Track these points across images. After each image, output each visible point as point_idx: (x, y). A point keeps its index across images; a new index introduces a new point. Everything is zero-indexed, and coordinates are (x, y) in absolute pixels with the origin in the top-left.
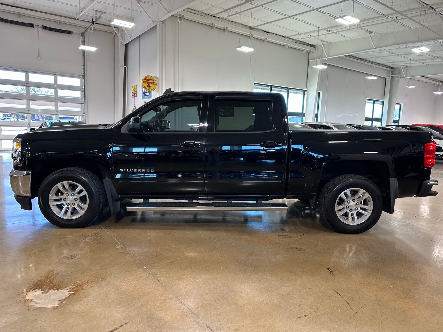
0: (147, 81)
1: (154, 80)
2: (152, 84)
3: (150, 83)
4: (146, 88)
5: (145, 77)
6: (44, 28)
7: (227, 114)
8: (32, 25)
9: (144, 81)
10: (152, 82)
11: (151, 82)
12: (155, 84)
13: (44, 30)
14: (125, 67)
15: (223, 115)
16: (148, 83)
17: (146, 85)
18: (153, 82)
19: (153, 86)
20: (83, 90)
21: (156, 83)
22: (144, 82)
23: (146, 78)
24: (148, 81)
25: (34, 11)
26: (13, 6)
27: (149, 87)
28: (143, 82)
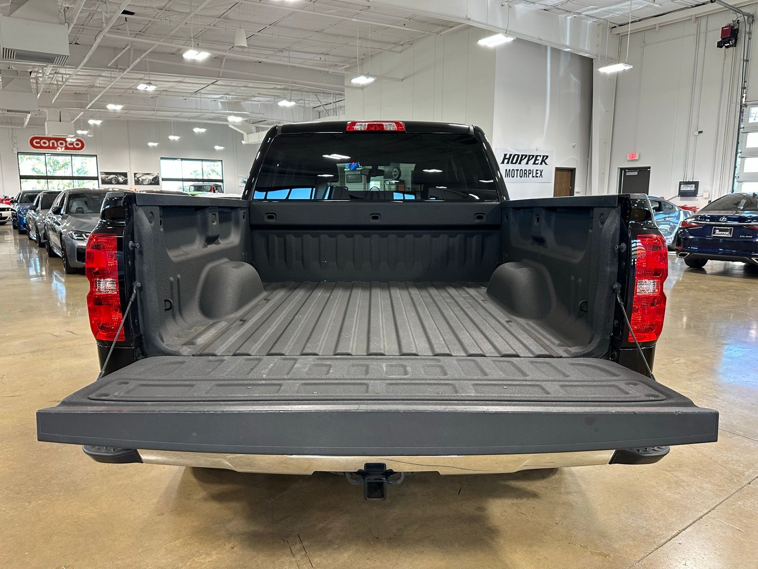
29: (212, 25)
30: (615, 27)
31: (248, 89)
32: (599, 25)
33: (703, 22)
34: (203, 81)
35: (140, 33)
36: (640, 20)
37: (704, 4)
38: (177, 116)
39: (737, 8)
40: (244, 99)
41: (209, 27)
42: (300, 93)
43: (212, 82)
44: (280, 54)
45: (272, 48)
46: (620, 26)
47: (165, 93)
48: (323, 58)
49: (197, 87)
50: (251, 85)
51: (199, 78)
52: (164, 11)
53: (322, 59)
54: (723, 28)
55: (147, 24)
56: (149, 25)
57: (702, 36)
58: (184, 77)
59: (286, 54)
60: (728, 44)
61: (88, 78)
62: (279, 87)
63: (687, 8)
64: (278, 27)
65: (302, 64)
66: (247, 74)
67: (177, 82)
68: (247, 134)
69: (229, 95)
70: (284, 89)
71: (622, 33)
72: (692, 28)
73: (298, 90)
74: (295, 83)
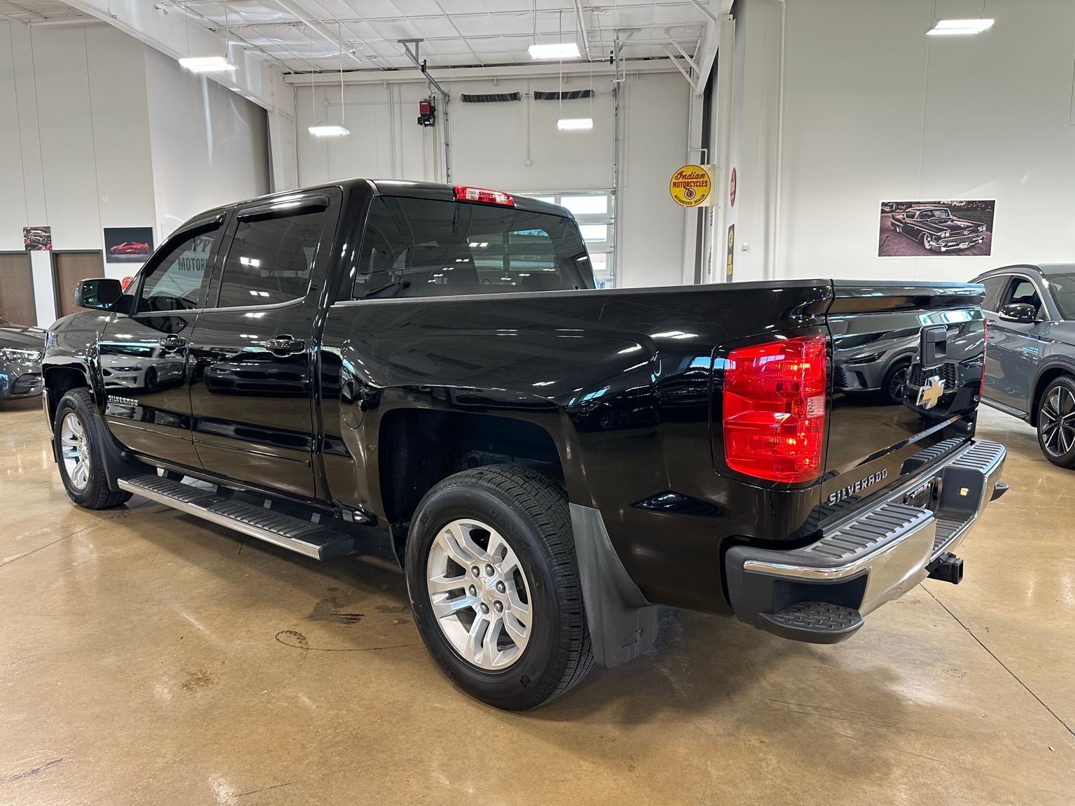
0: (684, 180)
1: (703, 176)
2: (697, 186)
3: (692, 184)
4: (680, 200)
5: (679, 171)
6: (538, 96)
7: (962, 246)
8: (515, 97)
9: (675, 181)
10: (698, 180)
11: (695, 180)
12: (706, 186)
13: (539, 101)
14: (704, 152)
15: (943, 249)
16: (686, 185)
17: (681, 192)
18: (702, 180)
19: (698, 191)
20: (613, 221)
21: (708, 183)
22: (675, 184)
23: (681, 173)
24: (687, 180)
25: (519, 64)
26: (481, 66)
27: (690, 194)
28: (672, 184)
30: (290, 73)
32: (270, 66)
33: (396, 89)
36: (321, 72)
37: (396, 69)
39: (436, 82)
46: (295, 73)
54: (421, 102)
57: (397, 107)
60: (428, 123)
63: (378, 69)
71: (297, 83)
72: (383, 95)
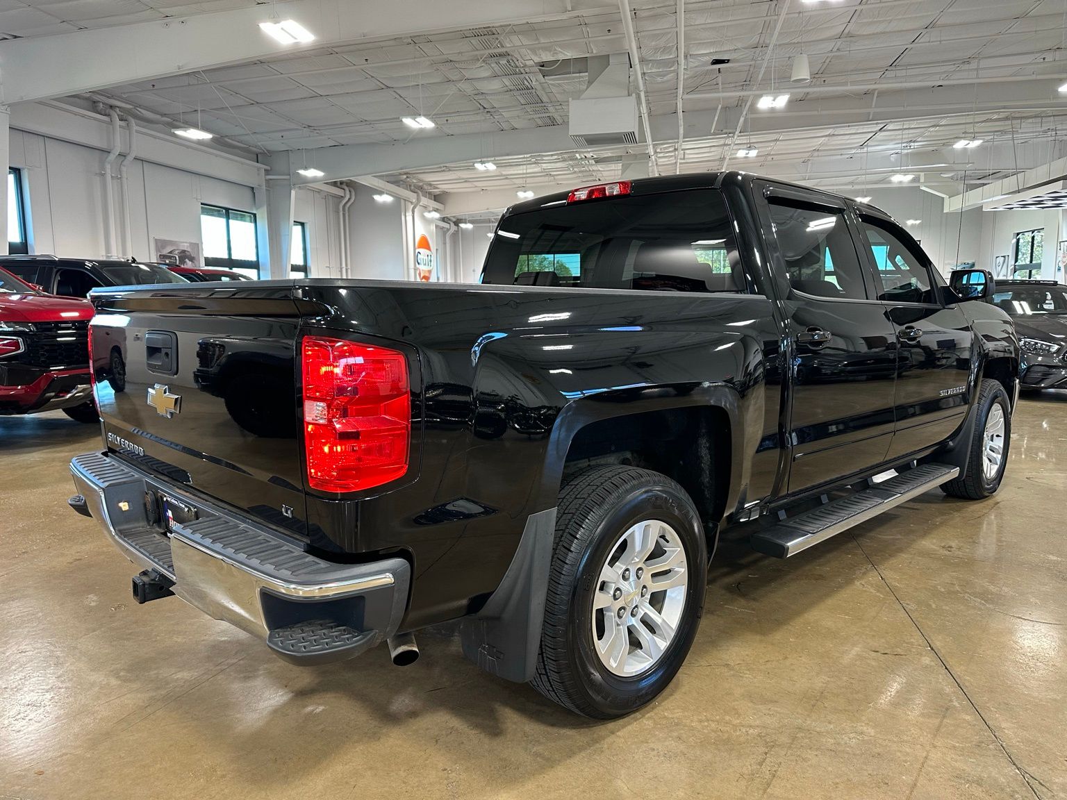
29: (835, 50)
31: (941, 128)
34: (863, 128)
35: (745, 83)
38: (852, 183)
40: (944, 144)
41: (833, 54)
42: (1039, 120)
43: (880, 128)
44: (966, 67)
45: (949, 61)
47: (816, 154)
48: (1049, 57)
49: (862, 139)
50: (943, 122)
51: (849, 126)
52: (760, 49)
53: (1046, 60)
55: (749, 70)
56: (751, 69)
58: (834, 128)
59: (974, 65)
61: (713, 149)
62: (996, 117)
64: (940, 29)
65: (1015, 76)
66: (902, 109)
67: (826, 136)
68: (949, 197)
69: (914, 142)
70: (1007, 119)
73: (1036, 117)
74: (1004, 108)
